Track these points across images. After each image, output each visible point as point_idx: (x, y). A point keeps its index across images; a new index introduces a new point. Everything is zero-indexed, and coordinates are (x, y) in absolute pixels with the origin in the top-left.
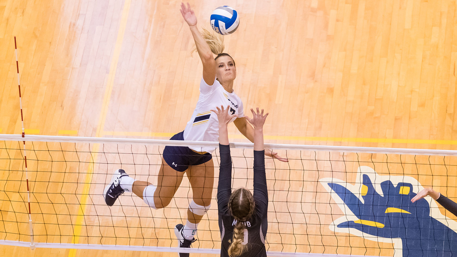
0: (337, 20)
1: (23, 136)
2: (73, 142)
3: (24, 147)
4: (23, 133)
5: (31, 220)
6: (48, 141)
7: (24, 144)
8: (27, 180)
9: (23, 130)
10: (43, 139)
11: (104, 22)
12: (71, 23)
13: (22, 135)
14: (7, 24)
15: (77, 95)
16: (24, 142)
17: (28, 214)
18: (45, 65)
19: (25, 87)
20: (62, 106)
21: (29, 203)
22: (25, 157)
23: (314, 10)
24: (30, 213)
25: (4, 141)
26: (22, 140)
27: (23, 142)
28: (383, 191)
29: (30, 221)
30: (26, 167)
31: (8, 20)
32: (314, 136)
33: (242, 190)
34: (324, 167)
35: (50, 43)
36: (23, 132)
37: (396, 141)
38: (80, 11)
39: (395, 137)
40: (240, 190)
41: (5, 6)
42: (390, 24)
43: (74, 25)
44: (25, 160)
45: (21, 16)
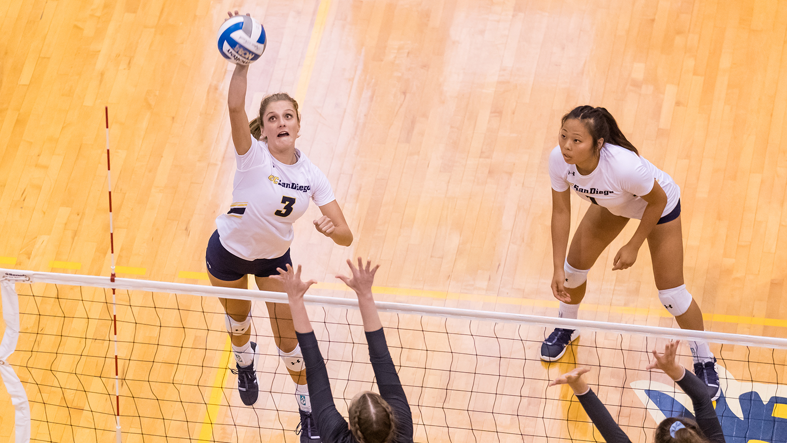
0: (678, 104)
1: (113, 280)
2: (199, 295)
3: (114, 299)
4: (113, 275)
5: (120, 427)
6: (155, 291)
7: (114, 293)
8: (116, 356)
9: (114, 269)
10: (147, 286)
11: (269, 86)
12: (210, 85)
13: (110, 278)
14: (101, 82)
15: (214, 212)
16: (114, 290)
17: (115, 415)
18: (162, 157)
19: (125, 193)
20: (186, 229)
21: (118, 397)
22: (115, 316)
23: (636, 84)
24: (118, 415)
25: (78, 286)
26: (110, 286)
27: (112, 290)
28: (742, 410)
29: (117, 427)
30: (115, 334)
31: (102, 74)
32: (625, 305)
33: (367, 395)
34: (640, 360)
35: (173, 118)
36: (113, 273)
37: (771, 322)
38: (227, 66)
39: (769, 316)
40: (364, 397)
41: (100, 51)
42: (772, 115)
43: (216, 89)
44: (113, 321)
45: (125, 69)
